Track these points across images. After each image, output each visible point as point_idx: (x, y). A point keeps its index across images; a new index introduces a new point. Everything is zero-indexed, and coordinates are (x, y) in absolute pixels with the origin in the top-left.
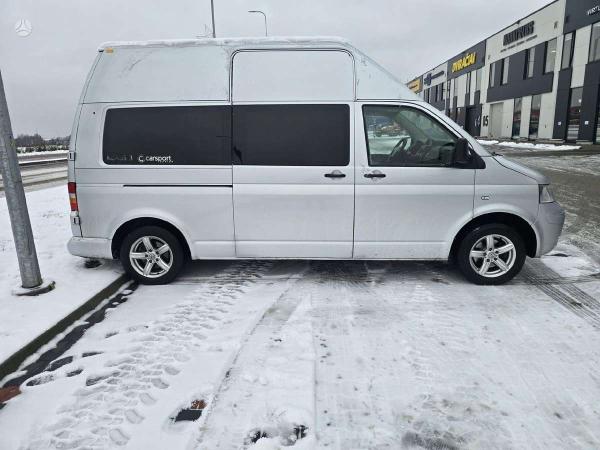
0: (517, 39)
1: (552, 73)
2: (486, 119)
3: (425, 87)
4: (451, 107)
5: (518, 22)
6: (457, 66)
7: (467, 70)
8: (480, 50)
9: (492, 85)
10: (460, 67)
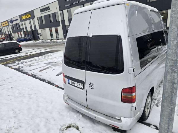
0: (45, 11)
1: (59, 21)
2: (40, 34)
3: (11, 24)
4: (25, 31)
5: (44, 6)
6: (24, 17)
7: (29, 19)
8: (32, 13)
9: (40, 24)
10: (25, 18)
